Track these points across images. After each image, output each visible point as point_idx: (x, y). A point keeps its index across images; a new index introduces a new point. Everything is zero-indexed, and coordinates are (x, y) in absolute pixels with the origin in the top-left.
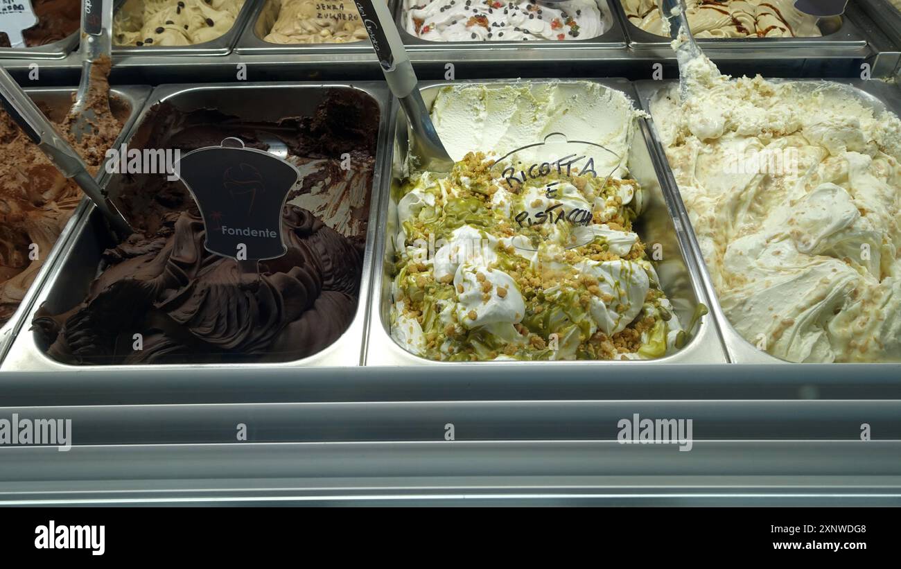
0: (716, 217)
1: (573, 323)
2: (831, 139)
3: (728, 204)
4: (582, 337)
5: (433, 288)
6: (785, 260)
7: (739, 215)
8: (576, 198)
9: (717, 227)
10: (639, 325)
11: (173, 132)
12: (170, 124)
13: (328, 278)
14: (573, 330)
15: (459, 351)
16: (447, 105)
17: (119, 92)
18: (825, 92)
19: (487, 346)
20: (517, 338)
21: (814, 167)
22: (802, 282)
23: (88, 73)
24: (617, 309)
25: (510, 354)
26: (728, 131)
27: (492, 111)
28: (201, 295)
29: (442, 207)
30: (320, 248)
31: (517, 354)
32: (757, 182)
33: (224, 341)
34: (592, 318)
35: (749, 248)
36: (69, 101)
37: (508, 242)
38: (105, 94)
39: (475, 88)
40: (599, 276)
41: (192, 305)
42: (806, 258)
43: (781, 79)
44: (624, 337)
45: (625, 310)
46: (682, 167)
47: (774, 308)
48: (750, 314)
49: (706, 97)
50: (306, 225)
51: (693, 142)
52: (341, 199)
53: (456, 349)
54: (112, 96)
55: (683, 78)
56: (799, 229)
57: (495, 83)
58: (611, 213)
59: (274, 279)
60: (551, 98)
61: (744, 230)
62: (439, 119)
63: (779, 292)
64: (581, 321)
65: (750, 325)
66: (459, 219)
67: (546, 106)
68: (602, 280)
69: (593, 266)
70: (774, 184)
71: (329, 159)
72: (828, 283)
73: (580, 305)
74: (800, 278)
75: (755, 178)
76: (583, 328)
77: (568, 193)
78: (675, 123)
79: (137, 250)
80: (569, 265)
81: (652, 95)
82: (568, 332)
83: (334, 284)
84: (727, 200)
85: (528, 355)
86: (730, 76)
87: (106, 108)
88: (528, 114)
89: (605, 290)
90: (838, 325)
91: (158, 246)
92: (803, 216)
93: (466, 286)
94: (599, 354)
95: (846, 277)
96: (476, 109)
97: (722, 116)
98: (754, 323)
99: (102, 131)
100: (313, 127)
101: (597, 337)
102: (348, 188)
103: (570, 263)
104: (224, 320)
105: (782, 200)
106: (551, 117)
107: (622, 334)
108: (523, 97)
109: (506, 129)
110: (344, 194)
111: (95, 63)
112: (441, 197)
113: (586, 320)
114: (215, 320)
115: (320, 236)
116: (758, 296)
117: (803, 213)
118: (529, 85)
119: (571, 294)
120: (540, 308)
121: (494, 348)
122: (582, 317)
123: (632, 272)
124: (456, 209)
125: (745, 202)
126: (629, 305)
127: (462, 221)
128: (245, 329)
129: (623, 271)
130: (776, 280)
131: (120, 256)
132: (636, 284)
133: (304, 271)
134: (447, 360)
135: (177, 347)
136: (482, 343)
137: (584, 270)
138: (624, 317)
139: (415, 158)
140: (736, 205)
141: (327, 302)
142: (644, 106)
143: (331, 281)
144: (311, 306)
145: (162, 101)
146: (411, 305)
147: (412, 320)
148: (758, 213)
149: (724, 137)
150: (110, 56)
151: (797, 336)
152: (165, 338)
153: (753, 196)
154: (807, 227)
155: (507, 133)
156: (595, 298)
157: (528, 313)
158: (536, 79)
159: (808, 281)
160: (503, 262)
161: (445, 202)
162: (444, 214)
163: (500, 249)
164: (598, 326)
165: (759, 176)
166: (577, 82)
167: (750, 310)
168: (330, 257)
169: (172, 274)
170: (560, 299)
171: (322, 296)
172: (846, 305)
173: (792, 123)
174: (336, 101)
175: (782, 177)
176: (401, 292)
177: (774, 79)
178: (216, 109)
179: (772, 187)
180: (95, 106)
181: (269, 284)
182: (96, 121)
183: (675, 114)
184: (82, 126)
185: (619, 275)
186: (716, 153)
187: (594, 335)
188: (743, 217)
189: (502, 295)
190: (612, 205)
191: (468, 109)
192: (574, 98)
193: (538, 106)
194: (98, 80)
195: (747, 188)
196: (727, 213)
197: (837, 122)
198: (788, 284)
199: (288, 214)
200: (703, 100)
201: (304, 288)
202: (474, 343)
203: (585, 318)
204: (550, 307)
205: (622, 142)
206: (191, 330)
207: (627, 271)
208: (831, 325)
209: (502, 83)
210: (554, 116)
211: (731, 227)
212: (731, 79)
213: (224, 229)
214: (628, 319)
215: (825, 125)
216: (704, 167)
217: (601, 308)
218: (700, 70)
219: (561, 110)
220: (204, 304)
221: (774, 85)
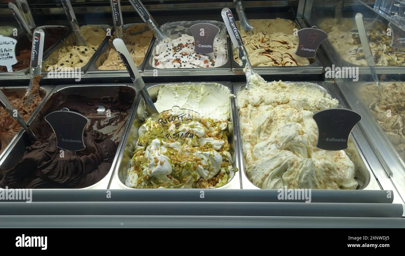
0: (251, 135)
1: (191, 175)
2: (298, 106)
3: (257, 130)
4: (194, 180)
5: (143, 161)
6: (272, 151)
7: (261, 134)
8: (199, 128)
9: (252, 139)
10: (218, 176)
11: (61, 103)
12: (60, 100)
13: (106, 158)
14: (190, 178)
15: (148, 185)
16: (163, 92)
17: (43, 88)
18: (307, 87)
19: (156, 183)
20: (168, 180)
21: (289, 116)
22: (274, 159)
23: (32, 82)
24: (208, 170)
25: (164, 186)
26: (262, 102)
27: (181, 94)
28: (54, 164)
29: (150, 131)
30: (104, 146)
31: (166, 186)
32: (267, 122)
33: (61, 180)
34: (199, 173)
35: (260, 147)
36: (25, 91)
37: (172, 145)
38: (38, 89)
39: (173, 86)
40: (202, 157)
41: (50, 167)
42: (279, 150)
43: (290, 82)
44: (212, 181)
45: (212, 170)
46: (244, 116)
47: (264, 170)
48: (257, 171)
49: (257, 89)
50: (99, 138)
51: (250, 106)
52: (122, 127)
53: (146, 184)
54: (40, 89)
55: (248, 82)
56: (278, 140)
57: (181, 84)
58: (216, 133)
59: (83, 158)
60: (202, 89)
61: (262, 140)
62: (161, 97)
63: (266, 163)
64: (194, 174)
65: (256, 176)
66: (155, 136)
67: (200, 92)
68: (202, 159)
69: (199, 154)
70: (273, 123)
71: (120, 112)
72: (282, 160)
73: (193, 168)
74: (273, 158)
75: (266, 120)
76: (195, 177)
77: (197, 126)
78: (244, 99)
79: (37, 147)
80: (192, 153)
81: (239, 88)
82: (188, 179)
83: (108, 160)
84: (256, 129)
85: (171, 187)
86: (267, 81)
87: (38, 94)
88: (194, 95)
89: (204, 163)
90: (285, 176)
91: (45, 146)
92: (279, 135)
93: (151, 161)
94: (201, 187)
95: (289, 158)
96: (174, 93)
97: (259, 96)
98: (258, 175)
99: (35, 102)
100: (114, 100)
101: (200, 180)
102: (125, 123)
103: (192, 152)
104: (61, 173)
105: (276, 129)
106: (203, 96)
107: (212, 179)
108: (191, 89)
109: (186, 101)
110: (123, 125)
111: (34, 78)
112: (150, 127)
113: (196, 174)
114: (58, 173)
115: (105, 142)
116: (259, 165)
117: (279, 134)
118: (193, 84)
119: (190, 164)
120: (178, 169)
121: (159, 184)
122: (194, 173)
123: (213, 156)
124: (155, 132)
125: (263, 129)
126: (213, 168)
127: (156, 136)
128: (69, 176)
129: (210, 155)
130: (266, 159)
131: (31, 149)
132: (215, 160)
133: (95, 155)
134: (144, 188)
135: (44, 183)
136: (154, 182)
137: (196, 155)
138: (211, 173)
139: (146, 112)
140: (260, 130)
141: (102, 166)
142: (235, 93)
143: (107, 159)
144: (97, 168)
145: (57, 91)
146: (136, 168)
147: (135, 174)
148: (268, 134)
149: (260, 104)
150: (40, 75)
151: (270, 180)
152: (41, 179)
153: (265, 127)
154: (280, 139)
155: (186, 102)
156: (199, 166)
157: (173, 171)
158: (196, 82)
159: (276, 159)
160: (169, 152)
161: (152, 129)
162: (151, 134)
163: (168, 147)
164: (201, 176)
165: (268, 120)
166: (211, 83)
167: (256, 170)
168: (108, 150)
169: (45, 156)
170: (186, 166)
171: (101, 164)
172: (288, 168)
173: (285, 99)
174: (122, 91)
175: (277, 120)
176: (133, 163)
177: (287, 82)
178: (78, 94)
179: (273, 124)
180: (33, 93)
181: (80, 160)
182: (33, 99)
183: (245, 96)
184: (28, 101)
185: (209, 156)
186: (258, 111)
187: (199, 179)
188: (262, 135)
189: (162, 164)
190: (216, 130)
191: (172, 93)
192: (211, 89)
193: (198, 92)
194: (35, 84)
195: (263, 124)
196: (256, 133)
197: (299, 99)
198: (269, 160)
199: (93, 134)
200: (256, 90)
201: (93, 161)
202: (152, 182)
203: (195, 173)
204: (182, 169)
205: (228, 106)
206: (48, 176)
207: (212, 155)
208: (283, 176)
209: (183, 84)
210: (204, 96)
211: (258, 138)
212: (267, 82)
213: (63, 140)
214: (213, 174)
215: (295, 100)
216: (253, 116)
217: (201, 169)
218: (254, 79)
219: (207, 94)
220: (55, 167)
221: (287, 84)
